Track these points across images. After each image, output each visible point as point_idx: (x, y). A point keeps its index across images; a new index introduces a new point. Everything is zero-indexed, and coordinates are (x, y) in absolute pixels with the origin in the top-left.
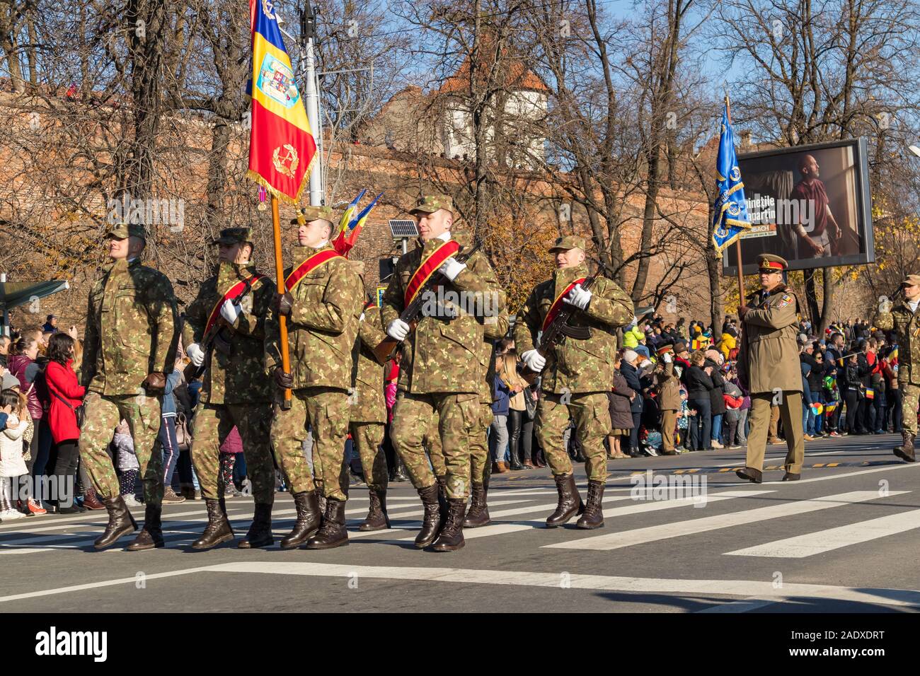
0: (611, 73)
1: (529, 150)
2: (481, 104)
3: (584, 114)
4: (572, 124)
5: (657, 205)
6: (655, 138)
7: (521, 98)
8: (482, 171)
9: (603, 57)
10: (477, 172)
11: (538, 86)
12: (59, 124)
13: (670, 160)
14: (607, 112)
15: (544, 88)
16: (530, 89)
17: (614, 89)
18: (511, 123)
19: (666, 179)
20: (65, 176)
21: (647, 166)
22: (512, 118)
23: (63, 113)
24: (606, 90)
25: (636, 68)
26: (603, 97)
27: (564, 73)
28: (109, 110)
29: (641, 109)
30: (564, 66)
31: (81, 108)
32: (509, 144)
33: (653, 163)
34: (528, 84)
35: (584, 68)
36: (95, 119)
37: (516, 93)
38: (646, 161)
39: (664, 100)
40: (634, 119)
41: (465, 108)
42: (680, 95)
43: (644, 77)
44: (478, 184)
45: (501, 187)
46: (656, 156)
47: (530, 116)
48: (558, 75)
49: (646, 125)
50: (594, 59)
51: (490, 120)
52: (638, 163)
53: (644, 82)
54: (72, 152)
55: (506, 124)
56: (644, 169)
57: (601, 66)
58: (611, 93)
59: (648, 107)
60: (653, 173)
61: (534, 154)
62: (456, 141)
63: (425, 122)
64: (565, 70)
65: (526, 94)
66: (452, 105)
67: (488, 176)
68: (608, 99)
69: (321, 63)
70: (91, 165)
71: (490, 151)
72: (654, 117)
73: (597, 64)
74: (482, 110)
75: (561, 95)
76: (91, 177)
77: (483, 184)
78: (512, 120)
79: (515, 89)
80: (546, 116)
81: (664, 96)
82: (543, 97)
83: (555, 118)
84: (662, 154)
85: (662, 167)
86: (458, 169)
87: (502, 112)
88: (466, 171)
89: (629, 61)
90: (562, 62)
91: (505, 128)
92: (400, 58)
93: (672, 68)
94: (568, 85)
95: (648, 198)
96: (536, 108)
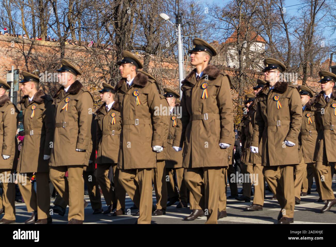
0: (289, 36)
1: (259, 64)
2: (241, 47)
3: (279, 51)
4: (274, 55)
5: (307, 84)
6: (306, 60)
7: (256, 45)
8: (242, 72)
9: (286, 30)
10: (240, 72)
11: (262, 40)
12: (90, 56)
13: (311, 67)
14: (288, 50)
15: (264, 41)
16: (259, 42)
17: (290, 42)
18: (252, 54)
19: (309, 74)
20: (91, 74)
21: (302, 70)
22: (252, 52)
23: (91, 52)
24: (287, 42)
25: (298, 34)
26: (286, 45)
27: (271, 36)
28: (108, 51)
29: (300, 49)
30: (272, 33)
31: (97, 50)
32: (251, 62)
33: (305, 68)
34: (258, 40)
35: (279, 34)
36: (103, 54)
37: (254, 43)
38: (302, 68)
39: (309, 45)
40: (298, 52)
41: (235, 49)
42: (315, 44)
43: (301, 37)
44: (240, 77)
45: (248, 77)
46: (306, 66)
47: (259, 52)
48: (270, 36)
49: (302, 55)
50: (283, 30)
51: (244, 53)
52: (300, 69)
53: (301, 38)
54: (94, 66)
55: (250, 55)
56: (301, 71)
57: (286, 33)
58: (289, 43)
59: (303, 48)
60: (305, 72)
61: (261, 65)
62: (232, 61)
63: (220, 54)
64: (272, 34)
65: (257, 43)
66: (230, 47)
67: (244, 74)
68: (288, 45)
69: (183, 33)
70: (101, 70)
71: (244, 64)
72: (305, 52)
73: (284, 32)
74: (241, 50)
75: (271, 44)
76: (101, 75)
77: (242, 76)
78: (252, 53)
79: (254, 42)
80: (265, 52)
81: (309, 44)
82: (264, 44)
83: (268, 52)
84: (308, 66)
85: (308, 70)
86: (233, 71)
87: (249, 50)
88: (236, 72)
89: (296, 31)
90: (271, 32)
91: (250, 56)
92: (211, 30)
93: (312, 33)
94: (273, 40)
95: (303, 82)
96: (261, 49)
